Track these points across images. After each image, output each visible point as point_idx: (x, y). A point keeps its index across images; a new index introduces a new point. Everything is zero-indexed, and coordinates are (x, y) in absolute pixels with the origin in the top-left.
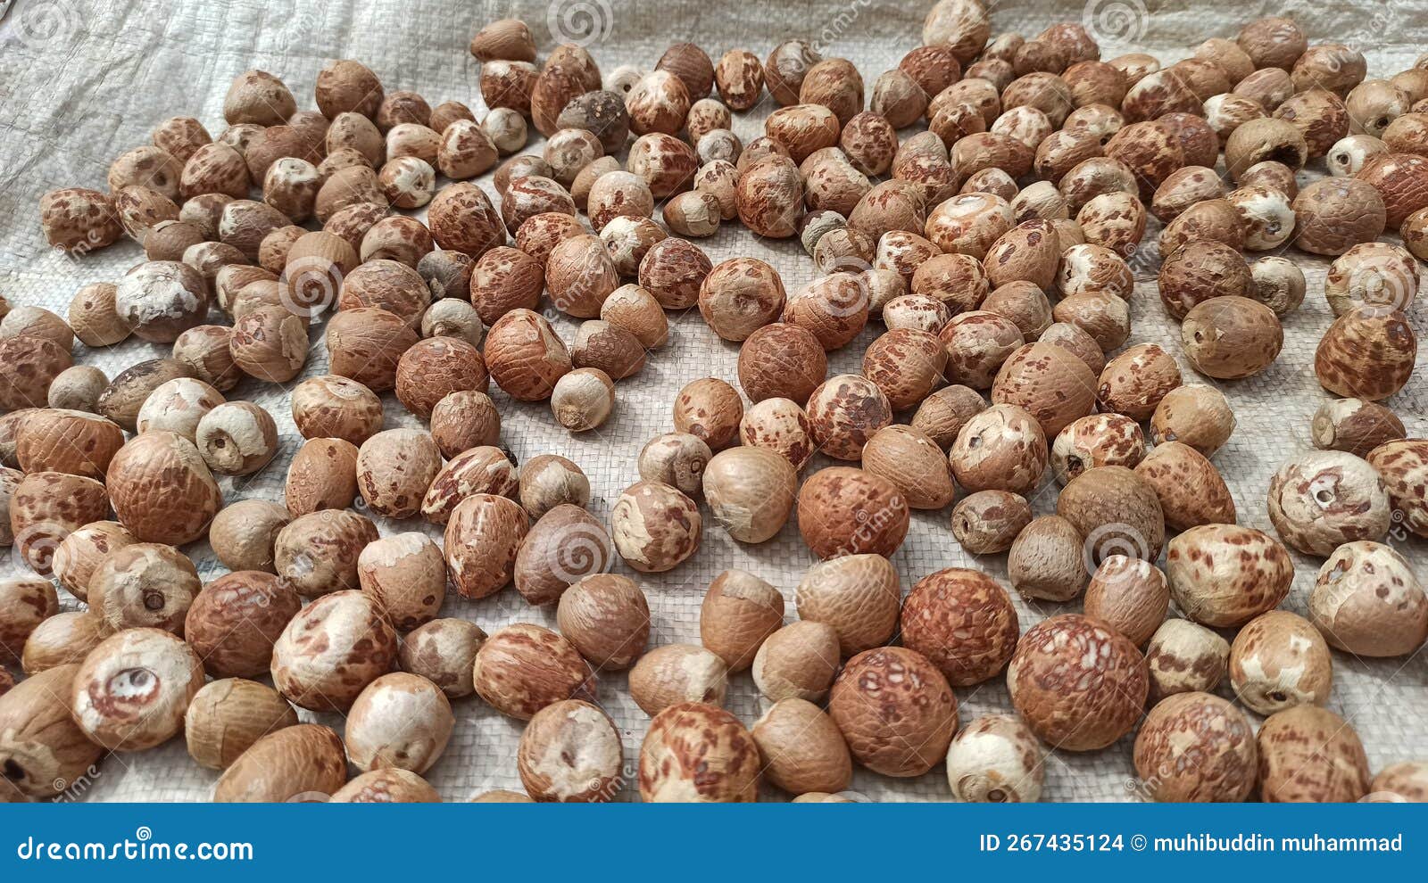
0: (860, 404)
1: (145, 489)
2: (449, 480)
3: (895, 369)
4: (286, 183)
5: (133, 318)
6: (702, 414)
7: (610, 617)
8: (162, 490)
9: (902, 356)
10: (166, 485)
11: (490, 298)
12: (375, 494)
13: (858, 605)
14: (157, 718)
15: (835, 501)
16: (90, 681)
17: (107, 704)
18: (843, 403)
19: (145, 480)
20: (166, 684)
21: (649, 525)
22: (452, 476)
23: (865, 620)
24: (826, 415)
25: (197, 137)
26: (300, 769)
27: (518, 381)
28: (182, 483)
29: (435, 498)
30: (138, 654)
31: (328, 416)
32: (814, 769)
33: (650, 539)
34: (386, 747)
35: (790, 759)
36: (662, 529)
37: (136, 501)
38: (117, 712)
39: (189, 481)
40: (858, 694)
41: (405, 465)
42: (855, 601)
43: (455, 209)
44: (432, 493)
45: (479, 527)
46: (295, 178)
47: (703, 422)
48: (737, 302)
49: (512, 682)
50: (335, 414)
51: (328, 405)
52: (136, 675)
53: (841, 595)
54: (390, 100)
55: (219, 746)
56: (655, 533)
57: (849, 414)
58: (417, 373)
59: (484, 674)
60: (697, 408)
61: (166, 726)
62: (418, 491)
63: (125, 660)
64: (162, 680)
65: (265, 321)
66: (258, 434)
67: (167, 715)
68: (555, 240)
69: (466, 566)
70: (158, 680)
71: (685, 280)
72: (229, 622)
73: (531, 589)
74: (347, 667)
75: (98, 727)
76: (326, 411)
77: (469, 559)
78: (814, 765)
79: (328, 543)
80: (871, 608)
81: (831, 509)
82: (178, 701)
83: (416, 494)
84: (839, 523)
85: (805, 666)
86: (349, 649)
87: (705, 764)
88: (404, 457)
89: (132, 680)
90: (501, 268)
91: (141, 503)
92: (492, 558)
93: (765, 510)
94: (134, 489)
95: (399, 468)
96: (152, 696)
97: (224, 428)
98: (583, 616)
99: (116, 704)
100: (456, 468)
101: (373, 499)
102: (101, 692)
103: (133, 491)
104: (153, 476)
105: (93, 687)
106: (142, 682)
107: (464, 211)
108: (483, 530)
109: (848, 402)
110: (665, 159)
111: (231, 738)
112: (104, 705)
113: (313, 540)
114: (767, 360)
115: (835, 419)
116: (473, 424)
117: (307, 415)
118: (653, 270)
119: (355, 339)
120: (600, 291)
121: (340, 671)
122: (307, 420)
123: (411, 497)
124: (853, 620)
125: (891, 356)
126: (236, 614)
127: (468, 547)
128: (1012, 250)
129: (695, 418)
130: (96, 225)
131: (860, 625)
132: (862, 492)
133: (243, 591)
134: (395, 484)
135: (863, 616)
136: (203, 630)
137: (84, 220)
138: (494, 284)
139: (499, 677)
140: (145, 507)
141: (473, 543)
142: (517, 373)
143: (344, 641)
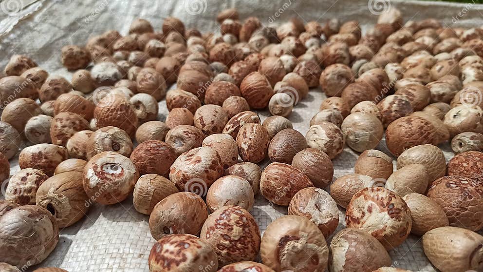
0: (404, 102)
1: (112, 111)
2: (236, 120)
3: (413, 95)
4: (154, 47)
5: (98, 79)
6: (337, 104)
7: (321, 161)
8: (119, 112)
9: (415, 90)
10: (121, 110)
11: (238, 76)
12: (204, 125)
13: (433, 160)
14: (123, 184)
15: (410, 126)
16: (94, 165)
17: (102, 174)
18: (397, 102)
19: (113, 108)
20: (126, 171)
21: (328, 135)
22: (237, 119)
23: (436, 167)
24: (389, 108)
25: (118, 36)
26: (194, 203)
27: (257, 96)
28: (127, 111)
29: (229, 128)
30: (114, 158)
31: (183, 100)
32: (434, 218)
33: (328, 139)
34: (230, 200)
35: (421, 214)
36: (333, 136)
37: (107, 116)
38: (106, 178)
39: (130, 111)
40: (447, 189)
41: (217, 115)
42: (431, 158)
43: (223, 49)
44: (228, 126)
45: (254, 132)
46: (158, 46)
47: (338, 107)
48: (338, 78)
49: (282, 181)
50: (185, 99)
51: (183, 95)
52: (113, 166)
53: (425, 156)
54: (188, 31)
55: (150, 198)
56: (331, 137)
57: (399, 106)
58: (217, 90)
59: (268, 179)
60: (334, 103)
61: (125, 189)
62: (222, 126)
63: (108, 159)
64: (124, 169)
65: (154, 74)
66: (153, 105)
67: (127, 183)
68: (261, 60)
69: (249, 146)
70: (122, 169)
71: (314, 74)
72: (152, 154)
73: (278, 156)
74: (209, 170)
75: (97, 184)
76: (182, 97)
77: (251, 144)
78: (433, 216)
79: (191, 133)
80: (438, 163)
81: (408, 129)
82: (131, 178)
83: (220, 127)
84: (413, 134)
85: (417, 181)
86: (210, 163)
87: (393, 205)
88: (217, 112)
89: (112, 167)
90: (242, 66)
91: (110, 117)
92: (260, 145)
93: (375, 133)
94: (108, 111)
95: (215, 116)
96: (121, 175)
97: (141, 100)
98: (308, 161)
99: (105, 175)
100: (238, 117)
101: (203, 127)
102: (99, 169)
103: (107, 112)
104: (116, 106)
105: (95, 167)
106: (116, 169)
107: (226, 50)
108: (256, 133)
109: (399, 102)
110: (296, 44)
111: (156, 196)
112: (101, 174)
113: (184, 132)
114: (358, 92)
115: (393, 109)
116: (241, 106)
117: (174, 99)
118: (301, 69)
119: (191, 78)
120: (282, 75)
121: (206, 171)
122: (174, 101)
123: (219, 128)
124: (431, 167)
125: (410, 91)
126: (156, 152)
127: (250, 139)
128: (442, 67)
129: (335, 106)
130: (83, 58)
131: (434, 170)
132: (422, 122)
133: (159, 144)
134: (213, 121)
135: (435, 166)
136: (141, 156)
137: (79, 56)
138: (239, 71)
139: (276, 179)
140: (111, 119)
141: (253, 137)
142: (256, 92)
143: (208, 159)
